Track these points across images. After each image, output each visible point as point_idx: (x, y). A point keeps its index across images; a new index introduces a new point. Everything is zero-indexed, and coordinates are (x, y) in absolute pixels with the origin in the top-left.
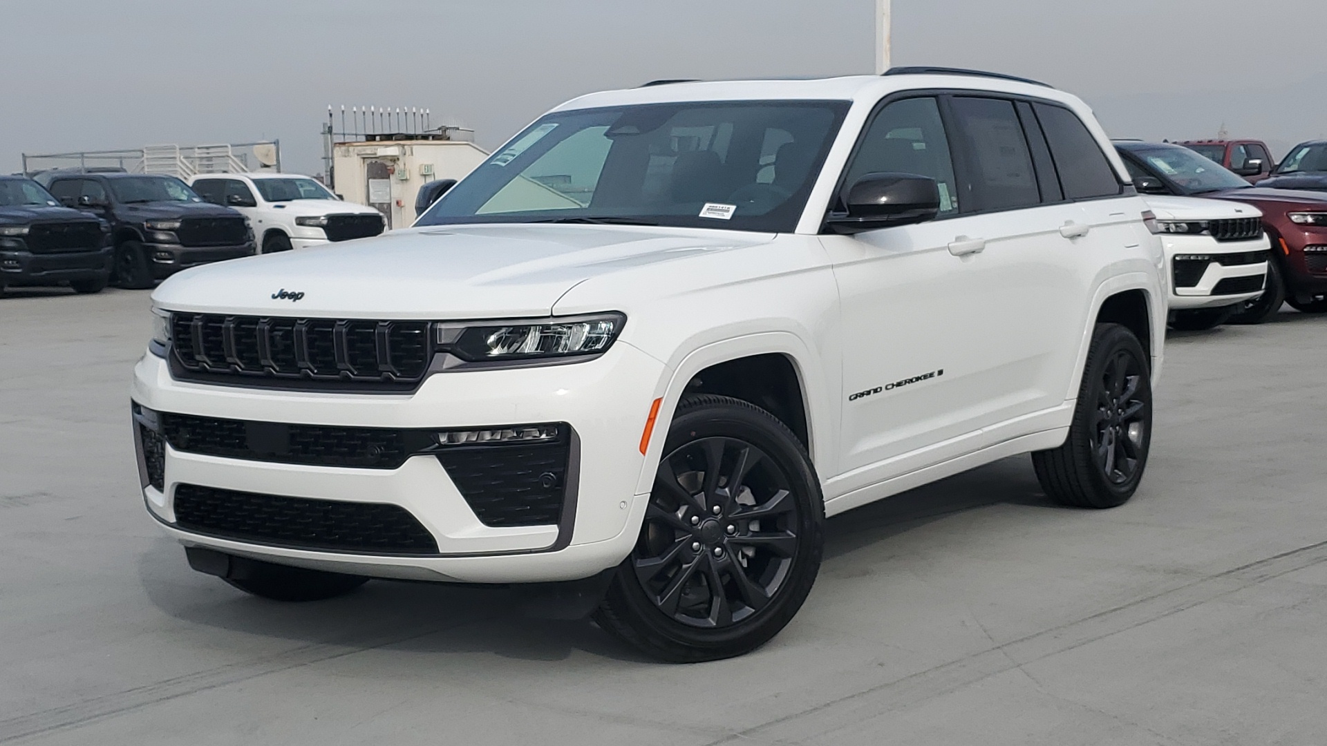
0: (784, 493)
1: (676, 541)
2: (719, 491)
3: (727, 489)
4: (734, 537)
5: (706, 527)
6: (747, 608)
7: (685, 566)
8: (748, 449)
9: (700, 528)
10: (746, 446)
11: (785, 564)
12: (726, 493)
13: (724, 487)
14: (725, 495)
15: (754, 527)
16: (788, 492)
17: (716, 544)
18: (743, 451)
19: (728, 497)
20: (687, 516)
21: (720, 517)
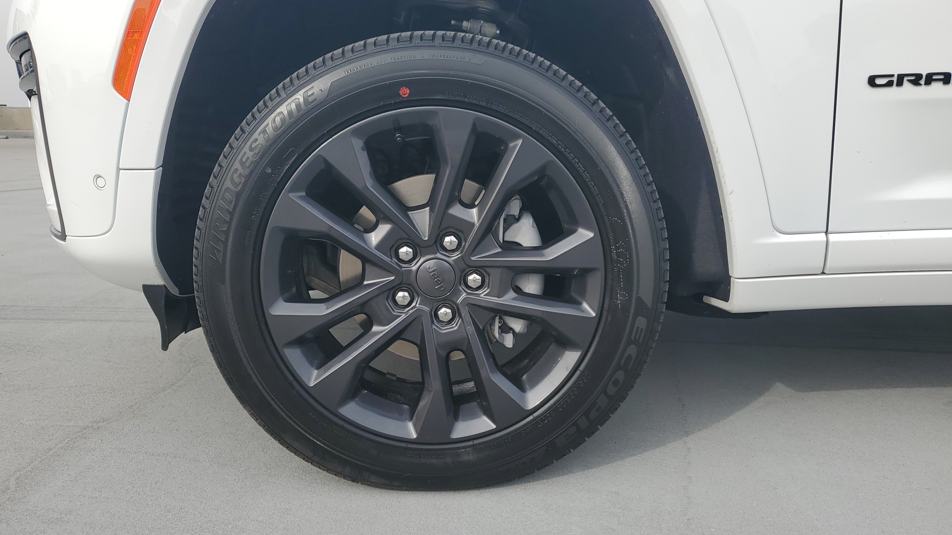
0: (584, 235)
1: (365, 283)
2: (457, 211)
3: (474, 211)
4: (478, 295)
5: (427, 270)
6: (485, 418)
7: (375, 328)
8: (520, 142)
9: (414, 268)
10: (517, 137)
11: (569, 359)
12: (472, 217)
13: (471, 206)
14: (469, 220)
15: (532, 285)
16: (591, 235)
17: (444, 300)
18: (511, 145)
19: (473, 224)
20: (390, 245)
21: (455, 256)
